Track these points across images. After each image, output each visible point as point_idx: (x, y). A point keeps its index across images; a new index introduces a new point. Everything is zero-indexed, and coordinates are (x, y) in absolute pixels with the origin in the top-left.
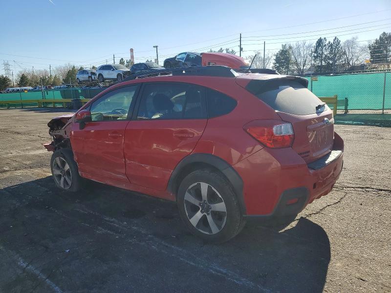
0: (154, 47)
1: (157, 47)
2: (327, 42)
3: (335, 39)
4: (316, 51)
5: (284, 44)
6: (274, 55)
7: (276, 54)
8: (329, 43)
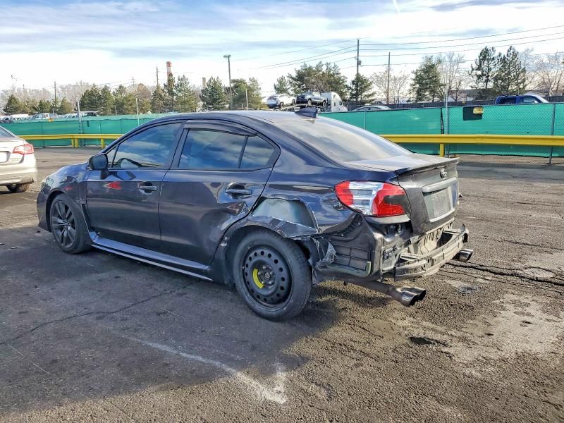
0: (225, 56)
1: (229, 56)
2: (496, 54)
3: (510, 49)
4: (479, 68)
5: (429, 56)
6: (413, 72)
7: (415, 71)
8: (500, 56)
